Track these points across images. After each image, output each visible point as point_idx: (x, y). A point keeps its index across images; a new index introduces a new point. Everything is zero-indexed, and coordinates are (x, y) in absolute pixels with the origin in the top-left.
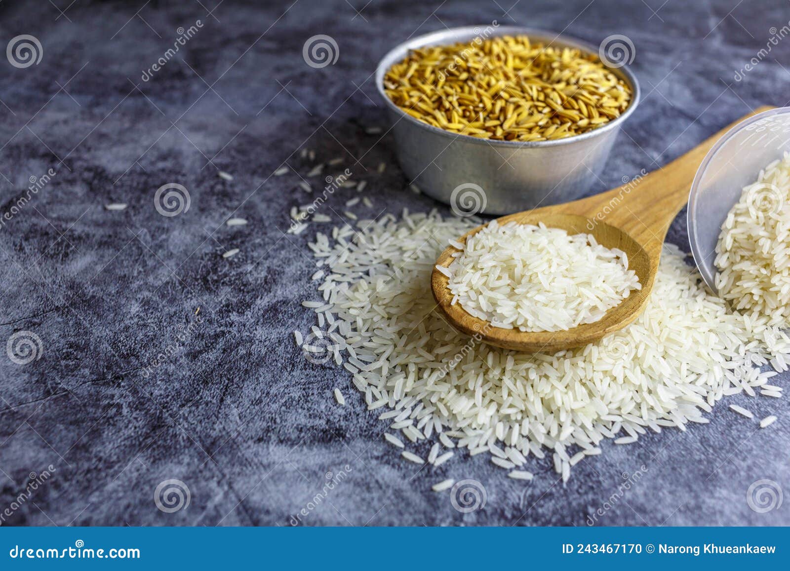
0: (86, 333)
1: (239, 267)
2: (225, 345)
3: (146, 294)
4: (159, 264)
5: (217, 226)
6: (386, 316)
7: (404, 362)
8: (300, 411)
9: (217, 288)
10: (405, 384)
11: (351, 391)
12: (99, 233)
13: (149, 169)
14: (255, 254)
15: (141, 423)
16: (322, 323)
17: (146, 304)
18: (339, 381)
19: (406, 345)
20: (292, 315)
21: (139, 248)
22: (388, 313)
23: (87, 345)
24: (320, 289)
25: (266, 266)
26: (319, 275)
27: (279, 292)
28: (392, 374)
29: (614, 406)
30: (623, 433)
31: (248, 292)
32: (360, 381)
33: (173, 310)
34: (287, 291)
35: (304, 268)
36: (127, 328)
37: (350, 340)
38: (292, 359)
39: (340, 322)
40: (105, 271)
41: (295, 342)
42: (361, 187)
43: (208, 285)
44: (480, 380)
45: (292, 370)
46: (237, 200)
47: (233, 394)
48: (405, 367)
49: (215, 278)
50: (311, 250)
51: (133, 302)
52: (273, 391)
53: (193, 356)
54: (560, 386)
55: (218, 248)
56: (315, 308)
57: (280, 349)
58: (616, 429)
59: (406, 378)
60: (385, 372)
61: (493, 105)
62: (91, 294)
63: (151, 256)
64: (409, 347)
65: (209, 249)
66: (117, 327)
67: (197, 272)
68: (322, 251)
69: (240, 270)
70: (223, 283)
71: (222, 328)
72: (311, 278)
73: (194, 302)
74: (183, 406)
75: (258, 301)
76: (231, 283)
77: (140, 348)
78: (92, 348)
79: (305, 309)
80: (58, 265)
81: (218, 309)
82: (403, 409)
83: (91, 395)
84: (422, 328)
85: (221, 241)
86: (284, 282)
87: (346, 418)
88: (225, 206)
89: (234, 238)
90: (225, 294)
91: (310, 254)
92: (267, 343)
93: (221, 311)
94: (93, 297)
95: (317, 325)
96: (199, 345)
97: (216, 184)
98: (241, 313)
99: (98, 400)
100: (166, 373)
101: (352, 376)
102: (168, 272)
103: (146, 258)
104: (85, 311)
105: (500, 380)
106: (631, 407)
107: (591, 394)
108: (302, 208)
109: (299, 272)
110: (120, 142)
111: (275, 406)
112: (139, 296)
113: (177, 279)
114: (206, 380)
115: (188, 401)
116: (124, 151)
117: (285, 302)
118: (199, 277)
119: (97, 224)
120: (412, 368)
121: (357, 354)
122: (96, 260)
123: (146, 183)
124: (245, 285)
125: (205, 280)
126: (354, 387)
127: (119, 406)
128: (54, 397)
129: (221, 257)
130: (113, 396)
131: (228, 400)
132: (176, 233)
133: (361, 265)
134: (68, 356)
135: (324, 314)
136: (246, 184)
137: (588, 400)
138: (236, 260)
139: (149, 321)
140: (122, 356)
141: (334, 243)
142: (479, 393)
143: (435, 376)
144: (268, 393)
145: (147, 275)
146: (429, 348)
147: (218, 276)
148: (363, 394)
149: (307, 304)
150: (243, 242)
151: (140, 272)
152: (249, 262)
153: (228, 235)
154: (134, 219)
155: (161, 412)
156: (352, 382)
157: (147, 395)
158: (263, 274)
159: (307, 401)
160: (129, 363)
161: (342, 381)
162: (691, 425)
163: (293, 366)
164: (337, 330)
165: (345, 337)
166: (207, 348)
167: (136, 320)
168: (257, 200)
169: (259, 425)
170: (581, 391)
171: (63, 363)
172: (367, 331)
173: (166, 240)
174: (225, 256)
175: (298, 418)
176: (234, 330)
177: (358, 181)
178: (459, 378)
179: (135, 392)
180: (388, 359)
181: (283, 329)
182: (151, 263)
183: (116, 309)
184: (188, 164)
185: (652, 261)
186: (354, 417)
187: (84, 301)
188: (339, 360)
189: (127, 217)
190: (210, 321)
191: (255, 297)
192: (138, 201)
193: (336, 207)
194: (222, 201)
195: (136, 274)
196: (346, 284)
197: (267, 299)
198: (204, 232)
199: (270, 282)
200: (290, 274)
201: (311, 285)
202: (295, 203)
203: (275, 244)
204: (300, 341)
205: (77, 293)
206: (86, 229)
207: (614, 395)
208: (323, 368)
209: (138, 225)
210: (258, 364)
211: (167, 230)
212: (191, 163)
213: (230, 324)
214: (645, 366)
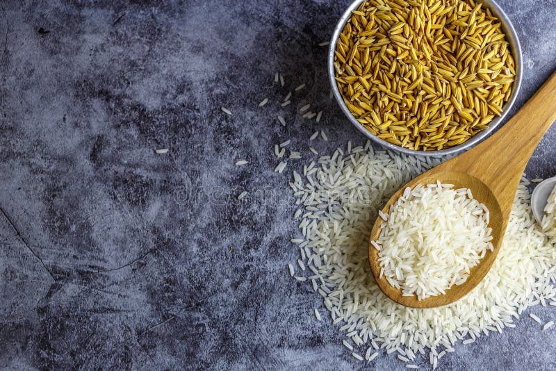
1: (249, 208)
2: (251, 276)
3: (199, 235)
5: (229, 166)
6: (341, 254)
7: (352, 291)
8: (297, 325)
9: (239, 228)
10: (353, 307)
11: (324, 310)
12: (158, 177)
13: (174, 104)
14: (257, 194)
15: (217, 337)
16: (304, 256)
17: (200, 243)
20: (286, 250)
21: (185, 192)
22: (342, 251)
23: (175, 280)
24: (300, 226)
25: (265, 205)
26: (299, 212)
27: (276, 230)
28: (345, 299)
29: (465, 322)
30: (469, 336)
31: (258, 230)
32: (328, 303)
33: (217, 249)
34: (280, 228)
35: (289, 206)
36: (194, 265)
38: (289, 286)
39: (314, 255)
40: (171, 215)
41: (290, 273)
43: (234, 226)
44: (394, 308)
45: (290, 295)
46: (238, 137)
47: (261, 315)
48: (352, 295)
49: (236, 218)
50: (291, 188)
51: (193, 243)
52: (282, 311)
53: (235, 286)
55: (233, 190)
56: (299, 244)
57: (282, 278)
58: (464, 334)
59: (353, 303)
60: (342, 297)
62: (167, 237)
63: (194, 200)
64: (355, 282)
65: (226, 190)
66: (189, 265)
67: (225, 214)
68: (298, 190)
69: (250, 210)
70: (242, 223)
71: (247, 263)
72: (294, 216)
73: (228, 241)
74: (236, 324)
75: (265, 239)
76: (246, 223)
77: (205, 281)
78: (179, 282)
79: (293, 244)
80: (141, 212)
81: (242, 246)
82: (352, 323)
83: (187, 318)
85: (235, 182)
86: (278, 219)
87: (322, 329)
88: (232, 145)
89: (242, 179)
90: (245, 234)
91: (291, 192)
92: (274, 274)
93: (244, 249)
94: (169, 239)
95: (301, 258)
96: (237, 277)
97: (221, 119)
98: (256, 249)
99: (191, 322)
100: (223, 300)
101: (323, 298)
102: (207, 217)
103: (192, 202)
104: (167, 252)
106: (475, 320)
107: (454, 314)
108: (281, 145)
109: (286, 210)
110: (147, 73)
111: (284, 322)
112: (195, 237)
113: (214, 220)
114: (245, 304)
115: (238, 320)
117: (280, 238)
118: (226, 218)
119: (156, 170)
120: (357, 298)
121: (326, 282)
122: (162, 205)
123: (175, 121)
124: (255, 224)
125: (231, 221)
126: (325, 307)
127: (203, 325)
128: (169, 320)
130: (198, 318)
131: (259, 319)
132: (205, 175)
133: (323, 203)
134: (167, 290)
135: (304, 248)
136: (241, 118)
137: (451, 318)
138: (246, 201)
139: (205, 259)
140: (197, 288)
141: (305, 181)
142: (393, 315)
143: (369, 304)
144: (279, 313)
145: (196, 218)
147: (238, 217)
148: (330, 312)
149: (293, 241)
150: (248, 182)
151: (191, 216)
152: (255, 202)
153: (238, 176)
154: (176, 162)
155: (226, 329)
156: (324, 303)
157: (216, 317)
158: (265, 213)
159: (301, 318)
160: (201, 293)
161: (318, 302)
162: (506, 329)
163: (291, 292)
164: (313, 263)
165: (317, 268)
166: (242, 279)
167: (198, 258)
168: (250, 135)
169: (278, 336)
171: (166, 294)
172: (330, 265)
173: (200, 183)
174: (239, 198)
175: (296, 330)
176: (254, 264)
177: (316, 111)
178: (383, 306)
179: (210, 315)
180: (343, 288)
181: (281, 262)
182: (196, 206)
183: (184, 249)
184: (198, 96)
185: (504, 221)
186: (326, 328)
187: (165, 244)
188: (316, 286)
189: (171, 160)
190: (240, 257)
191: (262, 235)
192: (175, 143)
193: (304, 142)
194: (229, 139)
195: (189, 218)
196: (315, 221)
197: (270, 237)
198: (222, 173)
199: (269, 220)
200: (281, 213)
201: (294, 222)
202: (276, 140)
203: (268, 183)
204: (292, 273)
205: (159, 238)
206: (149, 175)
207: (466, 314)
208: (307, 292)
209: (180, 169)
210: (271, 291)
211: (198, 173)
212: (200, 95)
213: (251, 259)
214: (487, 293)
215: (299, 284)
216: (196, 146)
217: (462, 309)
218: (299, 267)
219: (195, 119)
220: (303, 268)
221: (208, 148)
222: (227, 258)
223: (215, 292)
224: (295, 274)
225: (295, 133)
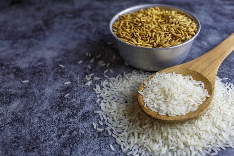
0: (20, 132)
2: (69, 131)
3: (40, 114)
4: (43, 102)
5: (61, 85)
6: (124, 115)
7: (132, 132)
8: (99, 155)
9: (64, 109)
10: (134, 140)
11: (116, 145)
12: (20, 92)
13: (35, 66)
14: (75, 95)
16: (102, 119)
17: (40, 117)
18: (111, 141)
19: (132, 125)
20: (91, 117)
21: (35, 97)
22: (124, 113)
23: (21, 137)
24: (99, 106)
25: (79, 99)
26: (98, 100)
27: (85, 109)
28: (129, 137)
29: (208, 142)
30: (213, 151)
31: (75, 110)
32: (118, 141)
33: (50, 119)
34: (88, 108)
35: (93, 98)
36: (34, 128)
37: (112, 125)
38: (93, 134)
39: (108, 118)
40: (24, 106)
41: (94, 128)
42: (108, 66)
43: (61, 108)
44: (160, 137)
45: (94, 139)
46: (67, 74)
47: (74, 151)
48: (133, 134)
49: (63, 105)
50: (94, 91)
51: (35, 118)
52: (88, 148)
53: (59, 137)
54: (189, 137)
55: (62, 94)
56: (99, 113)
57: (89, 131)
58: (210, 150)
59: (134, 138)
60: (127, 136)
61: (152, 34)
62: (20, 116)
63: (39, 99)
64: (134, 126)
65: (59, 94)
66: (31, 128)
67: (56, 104)
68: (98, 91)
69: (71, 101)
70: (66, 107)
71: (67, 125)
72: (96, 102)
73: (57, 115)
75: (79, 113)
76: (68, 107)
77: (40, 136)
78: (23, 137)
79: (95, 114)
80: (8, 106)
81: (65, 117)
82: (135, 150)
84: (137, 118)
85: (63, 91)
86: (87, 104)
88: (63, 77)
89: (68, 89)
90: (67, 111)
91: (94, 93)
92: (84, 129)
93: (66, 118)
94: (21, 117)
95: (100, 120)
96: (60, 132)
97: (59, 69)
98: (73, 118)
100: (50, 145)
101: (115, 139)
102: (46, 105)
103: (38, 100)
104: (19, 123)
105: (167, 136)
106: (214, 141)
107: (200, 138)
108: (89, 75)
109: (91, 100)
110: (24, 57)
111: (90, 154)
112: (37, 115)
113: (49, 107)
114: (64, 146)
116: (25, 60)
117: (88, 112)
118: (57, 105)
119: (19, 89)
120: (136, 134)
121: (116, 130)
122: (20, 103)
123: (34, 71)
124: (73, 107)
125: (60, 107)
126: (116, 143)
129: (64, 97)
132: (47, 89)
133: (112, 95)
134: (14, 142)
135: (102, 115)
136: (69, 68)
137: (199, 141)
138: (69, 97)
139: (42, 125)
140: (34, 140)
141: (102, 88)
142: (161, 141)
143: (144, 136)
145: (39, 107)
146: (141, 126)
147: (64, 104)
148: (120, 146)
149: (96, 112)
150: (70, 90)
151: (36, 106)
152: (74, 98)
153: (65, 88)
154: (32, 85)
156: (115, 141)
157: (44, 154)
158: (79, 102)
159: (101, 151)
160: (36, 142)
161: (112, 141)
163: (94, 137)
164: (108, 121)
165: (111, 124)
166: (63, 133)
167: (37, 125)
168: (73, 73)
170: (196, 137)
171: (13, 144)
172: (118, 121)
173: (44, 92)
174: (65, 96)
176: (72, 125)
177: (107, 63)
178: (153, 136)
179: (40, 154)
180: (127, 131)
181: (88, 123)
182: (40, 102)
183: (29, 121)
184: (48, 62)
185: (213, 86)
186: (118, 155)
187: (18, 119)
188: (110, 133)
189: (29, 85)
190: (63, 123)
191: (77, 111)
192: (33, 79)
193: (101, 74)
194: (62, 75)
195: (35, 107)
196: (108, 103)
197: (82, 112)
198: (57, 88)
199: (82, 105)
200: (88, 101)
201: (96, 104)
202: (86, 74)
203: (82, 90)
204: (95, 127)
205: (15, 117)
206: (16, 91)
207: (208, 138)
208: (105, 137)
209: (34, 88)
210: (82, 138)
211: (44, 89)
212: (49, 62)
213: (71, 123)
214: (217, 126)
215: (99, 133)
216: (44, 79)
217: (204, 135)
218: (99, 124)
219: (45, 69)
220: (102, 124)
221: (50, 79)
222: (55, 123)
223: (46, 141)
224: (97, 128)
225: (96, 71)
